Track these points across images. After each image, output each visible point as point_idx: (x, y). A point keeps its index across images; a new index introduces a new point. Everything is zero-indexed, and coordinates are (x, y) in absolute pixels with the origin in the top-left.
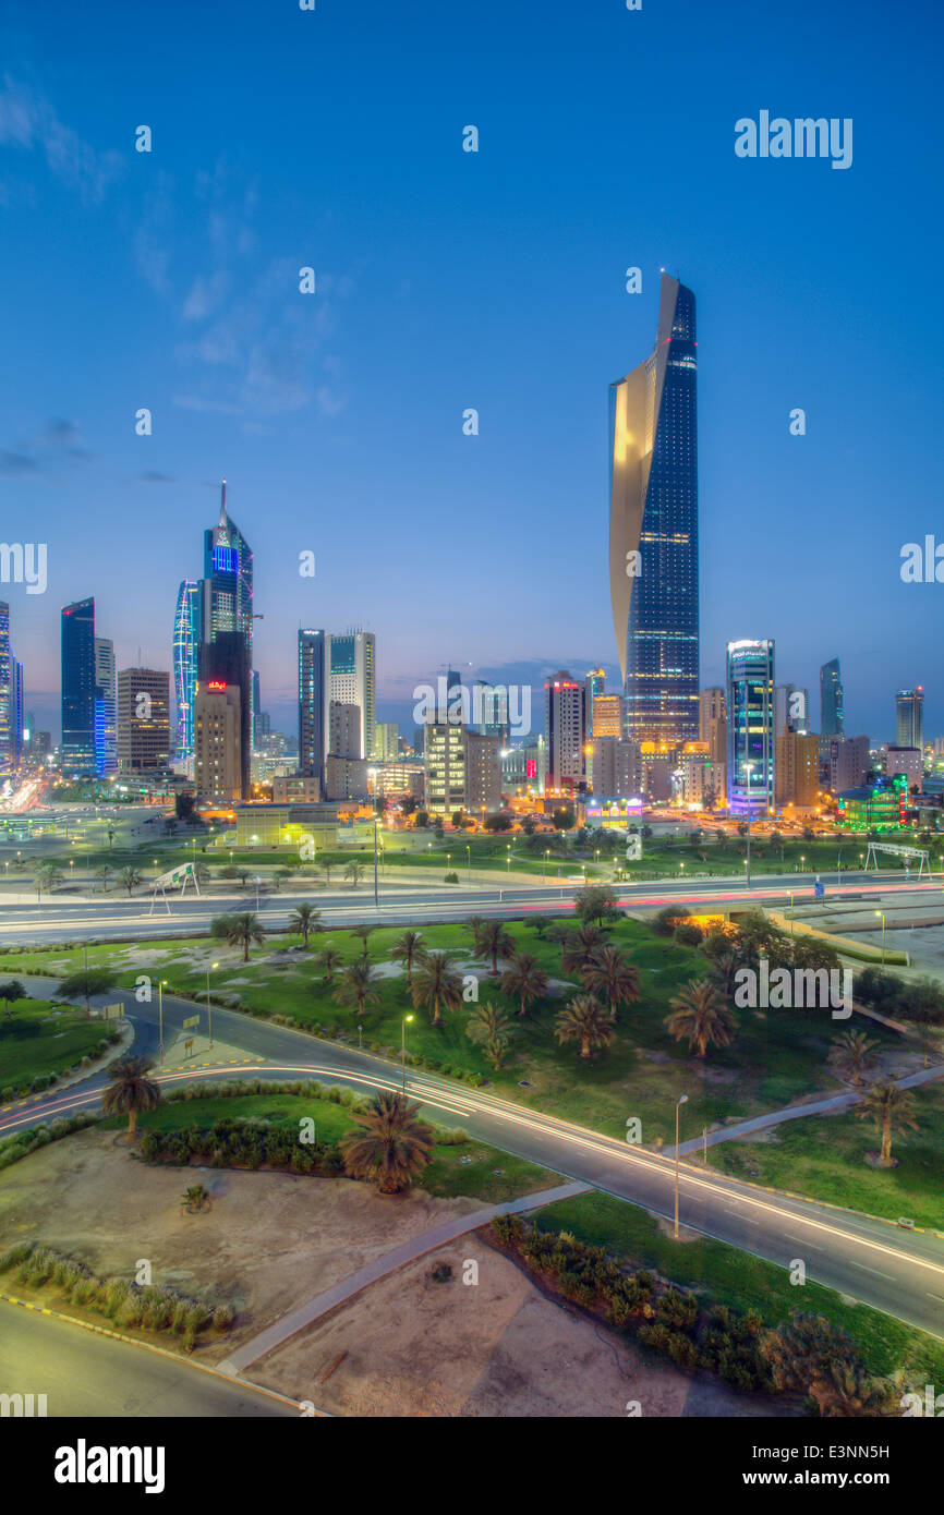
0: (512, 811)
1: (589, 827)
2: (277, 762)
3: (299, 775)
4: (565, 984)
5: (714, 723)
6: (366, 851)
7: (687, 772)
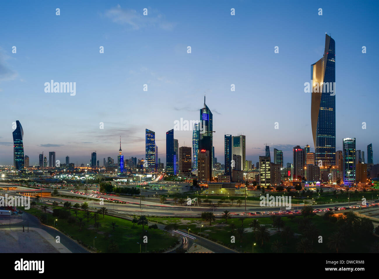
0: (284, 185)
1: (306, 190)
2: (219, 171)
3: (225, 175)
4: (299, 235)
5: (340, 160)
6: (243, 196)
7: (333, 174)
